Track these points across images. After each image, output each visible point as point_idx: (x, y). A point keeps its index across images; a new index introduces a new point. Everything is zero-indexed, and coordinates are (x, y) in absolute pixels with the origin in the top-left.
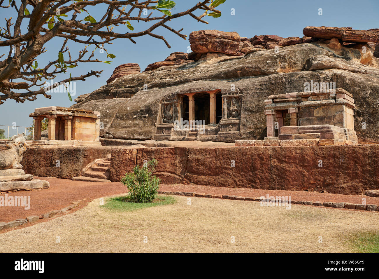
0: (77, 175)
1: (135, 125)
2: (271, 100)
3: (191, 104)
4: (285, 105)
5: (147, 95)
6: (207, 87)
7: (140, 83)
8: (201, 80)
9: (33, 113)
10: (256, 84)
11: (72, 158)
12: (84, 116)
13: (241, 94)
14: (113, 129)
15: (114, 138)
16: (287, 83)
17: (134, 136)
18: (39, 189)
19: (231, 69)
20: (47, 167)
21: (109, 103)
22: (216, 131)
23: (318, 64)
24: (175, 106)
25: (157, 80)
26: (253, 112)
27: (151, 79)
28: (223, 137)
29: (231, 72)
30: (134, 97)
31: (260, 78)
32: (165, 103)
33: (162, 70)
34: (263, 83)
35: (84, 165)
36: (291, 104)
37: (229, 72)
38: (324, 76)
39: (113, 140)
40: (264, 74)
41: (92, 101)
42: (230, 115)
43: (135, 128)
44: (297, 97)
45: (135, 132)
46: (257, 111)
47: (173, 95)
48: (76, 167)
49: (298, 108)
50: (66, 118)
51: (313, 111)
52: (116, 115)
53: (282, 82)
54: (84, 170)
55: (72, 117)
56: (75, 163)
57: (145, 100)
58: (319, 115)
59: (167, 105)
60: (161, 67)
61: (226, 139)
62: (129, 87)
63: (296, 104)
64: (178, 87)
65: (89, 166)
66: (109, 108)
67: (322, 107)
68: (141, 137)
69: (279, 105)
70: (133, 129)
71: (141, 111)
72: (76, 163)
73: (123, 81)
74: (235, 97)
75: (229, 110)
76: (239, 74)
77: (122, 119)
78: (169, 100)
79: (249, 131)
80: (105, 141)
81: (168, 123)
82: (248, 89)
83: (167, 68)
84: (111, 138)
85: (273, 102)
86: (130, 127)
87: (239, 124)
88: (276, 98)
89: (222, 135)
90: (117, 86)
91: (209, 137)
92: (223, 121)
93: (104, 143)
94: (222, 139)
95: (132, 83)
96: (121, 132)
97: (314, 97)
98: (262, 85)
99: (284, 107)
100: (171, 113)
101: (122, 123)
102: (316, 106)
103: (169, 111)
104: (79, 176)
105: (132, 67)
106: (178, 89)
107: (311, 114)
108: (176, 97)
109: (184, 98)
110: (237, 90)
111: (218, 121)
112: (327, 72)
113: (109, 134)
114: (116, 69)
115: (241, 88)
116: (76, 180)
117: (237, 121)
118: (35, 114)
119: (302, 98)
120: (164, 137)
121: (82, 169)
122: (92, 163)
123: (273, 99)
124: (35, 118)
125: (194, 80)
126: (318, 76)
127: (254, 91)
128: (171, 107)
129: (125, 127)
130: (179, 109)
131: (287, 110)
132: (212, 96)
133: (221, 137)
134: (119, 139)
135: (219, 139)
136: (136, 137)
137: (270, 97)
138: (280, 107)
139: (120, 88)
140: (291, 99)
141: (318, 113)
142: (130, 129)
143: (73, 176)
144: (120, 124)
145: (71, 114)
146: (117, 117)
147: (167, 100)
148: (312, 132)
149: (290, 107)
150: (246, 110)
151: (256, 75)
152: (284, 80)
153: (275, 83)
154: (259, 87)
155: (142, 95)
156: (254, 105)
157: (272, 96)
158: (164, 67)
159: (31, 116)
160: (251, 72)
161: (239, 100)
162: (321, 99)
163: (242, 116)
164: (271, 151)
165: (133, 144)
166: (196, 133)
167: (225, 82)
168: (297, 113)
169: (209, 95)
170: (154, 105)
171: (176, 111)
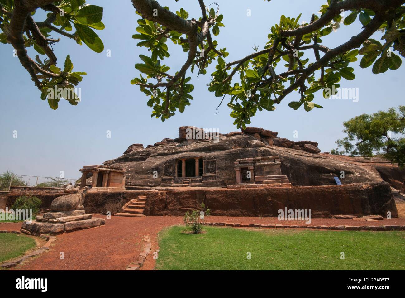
0: (118, 212)
1: (148, 178)
2: (238, 162)
3: (184, 165)
4: (246, 164)
5: (155, 160)
6: (194, 155)
7: (148, 154)
8: (189, 151)
9: (82, 168)
10: (223, 154)
11: (114, 199)
12: (117, 171)
13: (215, 160)
14: (134, 180)
15: (134, 185)
16: (241, 154)
17: (148, 184)
18: (97, 226)
19: (207, 146)
20: (92, 206)
21: (129, 164)
22: (201, 181)
23: (256, 144)
24: (174, 166)
25: (160, 152)
26: (223, 169)
27: (155, 151)
28: (206, 184)
29: (207, 147)
30: (146, 161)
31: (224, 151)
32: (168, 164)
33: (161, 146)
34: (227, 153)
35: (123, 205)
36: (250, 164)
37: (205, 147)
38: (259, 150)
39: (134, 187)
40: (225, 149)
41: (117, 163)
42: (208, 171)
43: (148, 179)
44: (253, 160)
45: (148, 182)
46: (226, 169)
47: (173, 160)
48: (118, 205)
49: (254, 167)
50: (105, 172)
51: (263, 168)
52: (135, 171)
53: (238, 153)
54: (123, 207)
55: (109, 172)
56: (116, 203)
57: (154, 163)
58: (267, 170)
59: (169, 165)
60: (161, 145)
61: (207, 185)
62: (141, 156)
63: (253, 164)
64: (175, 155)
65: (127, 204)
66: (130, 167)
67: (268, 166)
68: (153, 185)
69: (243, 165)
70: (146, 180)
71: (152, 169)
72: (118, 202)
73: (137, 152)
74: (211, 161)
75: (208, 168)
76: (211, 149)
77: (139, 173)
78: (170, 163)
79: (221, 180)
80: (128, 187)
81: (169, 176)
82: (218, 156)
83: (164, 146)
84: (132, 186)
85: (239, 163)
86: (144, 179)
87: (215, 176)
88: (241, 161)
89: (205, 183)
90: (133, 155)
91: (197, 184)
92: (205, 175)
93: (127, 189)
94: (205, 185)
95: (143, 154)
96: (139, 182)
97: (263, 160)
98: (227, 154)
99: (245, 166)
100: (171, 170)
101: (140, 176)
102: (265, 165)
103: (170, 169)
104: (120, 212)
105: (139, 146)
106: (176, 156)
107: (262, 170)
108: (175, 161)
109: (179, 161)
110: (212, 157)
111: (201, 174)
112: (261, 148)
113: (131, 183)
114: (130, 146)
115: (214, 156)
116: (118, 215)
117: (214, 175)
118: (83, 170)
119: (256, 161)
120: (167, 185)
121: (122, 207)
122: (129, 202)
123: (239, 161)
124: (83, 172)
125: (185, 151)
126: (256, 150)
127: (223, 158)
128: (171, 167)
129: (142, 179)
130: (176, 168)
131: (248, 168)
132: (197, 160)
133: (204, 184)
134: (137, 186)
135: (203, 185)
136: (149, 184)
137: (237, 160)
138: (244, 166)
139: (135, 156)
140: (250, 161)
141: (266, 169)
142: (145, 180)
143: (114, 213)
144: (138, 177)
145: (109, 170)
146: (137, 173)
147: (168, 163)
148: (275, 179)
149: (249, 166)
150: (219, 168)
151: (223, 149)
152: (239, 152)
153: (234, 153)
154: (225, 156)
155: (151, 160)
156: (223, 166)
157: (239, 160)
158: (162, 145)
159: (80, 171)
160: (218, 148)
161: (214, 162)
162: (267, 161)
163: (217, 172)
164: (265, 191)
165: (148, 189)
166: (188, 182)
167: (204, 153)
168: (254, 169)
169: (195, 160)
170: (161, 166)
171: (174, 169)
